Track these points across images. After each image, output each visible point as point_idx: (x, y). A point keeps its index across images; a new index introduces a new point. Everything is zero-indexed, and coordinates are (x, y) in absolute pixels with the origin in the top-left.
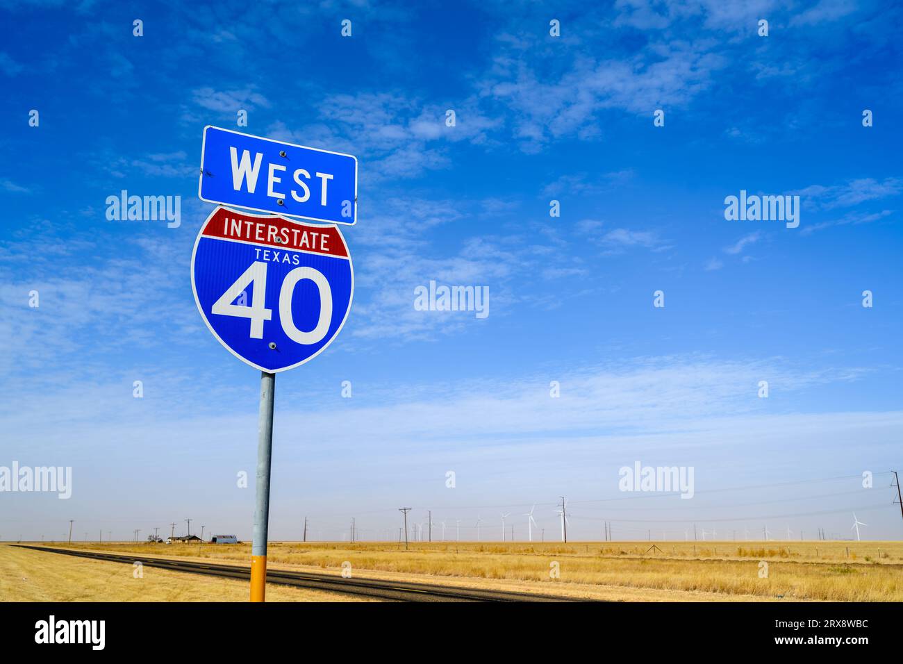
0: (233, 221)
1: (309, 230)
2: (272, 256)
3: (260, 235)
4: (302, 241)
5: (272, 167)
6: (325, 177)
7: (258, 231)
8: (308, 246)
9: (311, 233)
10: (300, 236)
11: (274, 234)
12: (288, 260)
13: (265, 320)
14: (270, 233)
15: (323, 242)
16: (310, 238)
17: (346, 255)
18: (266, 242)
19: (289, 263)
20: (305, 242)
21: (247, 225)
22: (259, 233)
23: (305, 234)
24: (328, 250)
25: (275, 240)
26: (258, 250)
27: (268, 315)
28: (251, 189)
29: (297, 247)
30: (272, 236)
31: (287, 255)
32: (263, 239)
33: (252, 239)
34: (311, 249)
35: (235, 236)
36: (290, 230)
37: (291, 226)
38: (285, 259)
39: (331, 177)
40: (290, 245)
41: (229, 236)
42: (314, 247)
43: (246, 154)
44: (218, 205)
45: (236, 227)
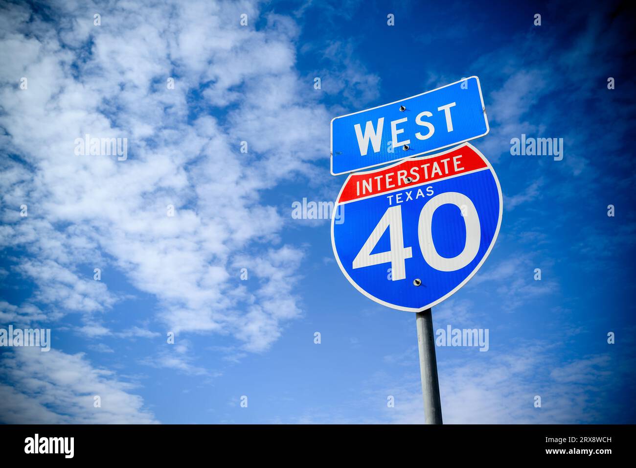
0: (364, 182)
1: (438, 159)
2: (404, 197)
3: (390, 183)
4: (434, 172)
5: (394, 124)
6: (447, 108)
7: (388, 180)
8: (441, 174)
9: (442, 161)
10: (430, 169)
11: (404, 177)
12: (422, 194)
13: (405, 259)
14: (399, 177)
15: (456, 163)
16: (442, 166)
17: (486, 166)
18: (397, 187)
19: (423, 196)
20: (436, 171)
21: (377, 180)
22: (389, 182)
23: (435, 164)
24: (463, 169)
25: (406, 182)
26: (390, 197)
27: (408, 253)
28: (377, 149)
29: (430, 179)
30: (402, 179)
31: (420, 190)
32: (394, 186)
33: (384, 189)
34: (444, 175)
35: (368, 193)
36: (419, 167)
37: (418, 164)
38: (418, 195)
39: (454, 104)
40: (422, 179)
41: (361, 195)
42: (447, 172)
43: (369, 124)
44: (348, 174)
45: (367, 186)
